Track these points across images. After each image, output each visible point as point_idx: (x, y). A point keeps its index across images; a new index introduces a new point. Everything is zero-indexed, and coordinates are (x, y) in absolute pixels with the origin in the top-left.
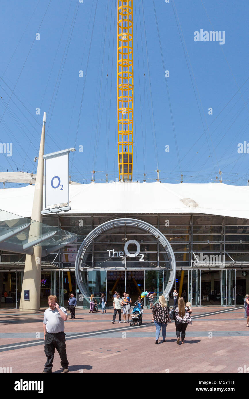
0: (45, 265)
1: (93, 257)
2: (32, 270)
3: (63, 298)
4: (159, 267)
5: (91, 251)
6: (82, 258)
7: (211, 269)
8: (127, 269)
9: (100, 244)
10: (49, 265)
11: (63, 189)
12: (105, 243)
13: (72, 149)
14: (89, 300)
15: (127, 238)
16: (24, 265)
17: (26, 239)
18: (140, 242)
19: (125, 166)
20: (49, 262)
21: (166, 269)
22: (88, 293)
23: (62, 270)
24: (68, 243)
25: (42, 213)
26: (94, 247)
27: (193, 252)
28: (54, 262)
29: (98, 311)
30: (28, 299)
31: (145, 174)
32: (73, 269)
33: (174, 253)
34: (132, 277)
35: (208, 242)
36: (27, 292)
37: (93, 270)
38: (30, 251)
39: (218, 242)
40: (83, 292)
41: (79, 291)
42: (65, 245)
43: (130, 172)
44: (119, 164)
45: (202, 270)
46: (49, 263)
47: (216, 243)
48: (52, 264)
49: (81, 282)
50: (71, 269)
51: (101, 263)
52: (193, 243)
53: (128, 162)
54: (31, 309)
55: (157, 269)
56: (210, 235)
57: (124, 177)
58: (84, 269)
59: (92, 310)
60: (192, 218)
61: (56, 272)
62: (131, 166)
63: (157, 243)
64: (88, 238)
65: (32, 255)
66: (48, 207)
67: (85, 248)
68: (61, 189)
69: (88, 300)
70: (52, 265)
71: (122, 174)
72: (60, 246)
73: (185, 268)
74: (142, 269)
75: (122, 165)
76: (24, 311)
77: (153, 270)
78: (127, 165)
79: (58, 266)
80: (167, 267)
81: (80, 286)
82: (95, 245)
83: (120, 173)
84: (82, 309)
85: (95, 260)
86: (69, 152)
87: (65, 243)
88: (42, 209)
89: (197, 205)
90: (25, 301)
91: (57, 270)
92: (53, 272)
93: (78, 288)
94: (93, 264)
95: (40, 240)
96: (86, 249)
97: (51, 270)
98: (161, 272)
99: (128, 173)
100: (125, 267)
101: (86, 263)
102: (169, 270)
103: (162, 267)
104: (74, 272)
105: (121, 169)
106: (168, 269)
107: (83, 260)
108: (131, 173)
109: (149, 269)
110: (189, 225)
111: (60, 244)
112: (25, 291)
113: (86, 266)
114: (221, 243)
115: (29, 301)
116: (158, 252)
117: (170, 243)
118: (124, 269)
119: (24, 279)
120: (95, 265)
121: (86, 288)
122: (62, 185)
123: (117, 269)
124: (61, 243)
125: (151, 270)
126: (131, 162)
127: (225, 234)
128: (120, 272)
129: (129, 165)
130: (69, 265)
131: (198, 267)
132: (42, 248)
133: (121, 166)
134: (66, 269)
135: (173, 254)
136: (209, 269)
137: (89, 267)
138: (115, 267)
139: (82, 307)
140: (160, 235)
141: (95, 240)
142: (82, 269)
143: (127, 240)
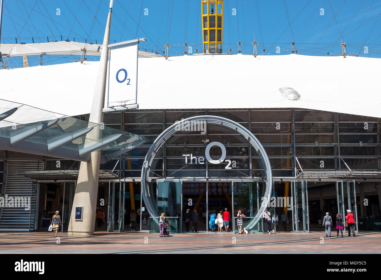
0: (102, 174)
1: (164, 164)
2: (88, 181)
3: (123, 219)
4: (251, 177)
5: (162, 155)
6: (150, 166)
7: (322, 180)
8: (210, 180)
9: (174, 146)
10: (108, 174)
11: (130, 84)
12: (181, 146)
13: (142, 39)
14: (159, 221)
15: (208, 140)
16: (78, 175)
17: (82, 143)
18: (226, 144)
19: (212, 32)
20: (108, 170)
21: (261, 180)
22: (157, 212)
23: (123, 180)
24: (134, 147)
25: (103, 112)
26: (167, 150)
27: (296, 158)
28: (114, 170)
29: (170, 235)
30: (81, 219)
31: (240, 42)
32: (137, 180)
33: (269, 159)
34: (223, 190)
35: (317, 144)
36: (79, 210)
37: (165, 181)
38: (87, 157)
39: (330, 144)
40: (150, 210)
41: (146, 208)
42: (130, 149)
43: (219, 39)
44: (203, 29)
45: (308, 182)
46: (108, 172)
47: (327, 145)
48: (111, 173)
49: (148, 197)
50: (135, 180)
51: (175, 171)
52: (296, 145)
53: (216, 26)
54: (84, 231)
55: (249, 179)
56: (319, 135)
57: (210, 46)
58: (153, 180)
59: (162, 233)
60: (293, 114)
61: (116, 183)
62: (219, 32)
63: (249, 146)
64: (159, 140)
65: (89, 162)
66: (110, 105)
67: (155, 152)
68: (128, 84)
69: (157, 221)
70: (111, 175)
71: (208, 42)
72: (123, 151)
73: (286, 179)
74: (229, 180)
75: (207, 30)
76: (74, 235)
77: (243, 181)
78: (215, 30)
79: (119, 176)
80: (262, 177)
81: (147, 203)
82: (167, 148)
83: (205, 41)
84: (149, 233)
85: (167, 167)
86: (138, 42)
87: (130, 147)
88: (103, 106)
89: (299, 96)
90: (76, 221)
91: (118, 180)
92: (112, 183)
93: (144, 205)
94: (164, 174)
95: (100, 144)
96: (155, 154)
97: (110, 181)
98: (254, 184)
99: (216, 42)
100: (207, 177)
101: (156, 172)
102: (265, 181)
103: (256, 177)
104: (139, 183)
105: (206, 36)
106: (263, 180)
107: (151, 168)
108: (220, 41)
109: (239, 180)
110: (291, 122)
111: (123, 149)
112: (77, 208)
113: (155, 176)
114: (335, 145)
115: (82, 221)
116: (249, 158)
117: (262, 145)
118: (205, 180)
119: (77, 193)
120: (167, 174)
121: (155, 205)
122: (129, 79)
123: (196, 180)
124: (124, 147)
125: (241, 181)
126: (220, 26)
127: (339, 134)
128: (200, 183)
129: (218, 30)
130: (132, 174)
131: (304, 177)
132: (101, 153)
133: (205, 32)
134: (129, 180)
135: (268, 161)
136: (320, 180)
137: (159, 177)
138: (193, 178)
139: (149, 231)
140: (250, 137)
141: (167, 142)
142: (150, 179)
143: (208, 141)
